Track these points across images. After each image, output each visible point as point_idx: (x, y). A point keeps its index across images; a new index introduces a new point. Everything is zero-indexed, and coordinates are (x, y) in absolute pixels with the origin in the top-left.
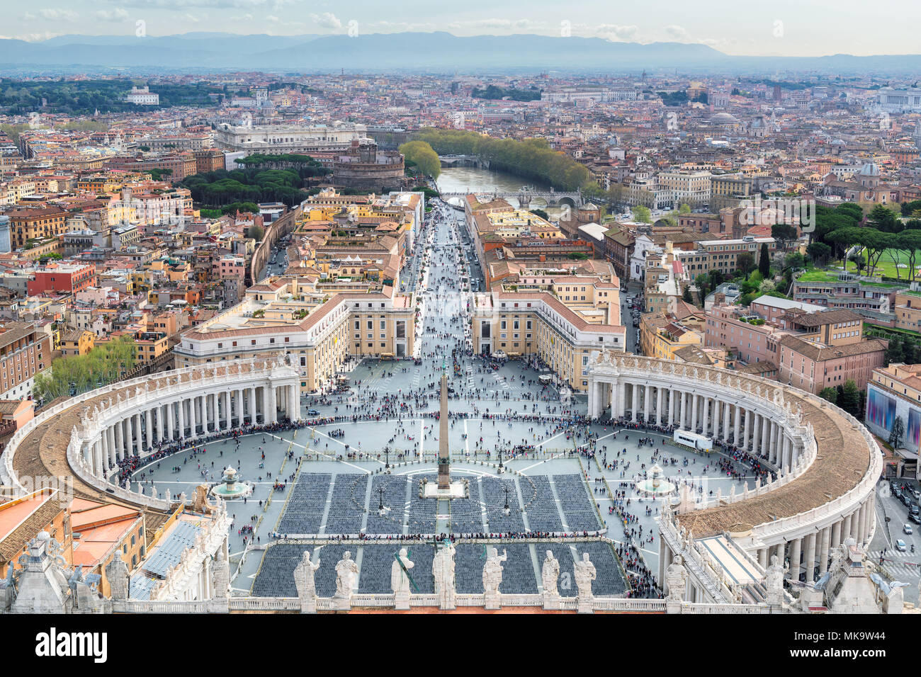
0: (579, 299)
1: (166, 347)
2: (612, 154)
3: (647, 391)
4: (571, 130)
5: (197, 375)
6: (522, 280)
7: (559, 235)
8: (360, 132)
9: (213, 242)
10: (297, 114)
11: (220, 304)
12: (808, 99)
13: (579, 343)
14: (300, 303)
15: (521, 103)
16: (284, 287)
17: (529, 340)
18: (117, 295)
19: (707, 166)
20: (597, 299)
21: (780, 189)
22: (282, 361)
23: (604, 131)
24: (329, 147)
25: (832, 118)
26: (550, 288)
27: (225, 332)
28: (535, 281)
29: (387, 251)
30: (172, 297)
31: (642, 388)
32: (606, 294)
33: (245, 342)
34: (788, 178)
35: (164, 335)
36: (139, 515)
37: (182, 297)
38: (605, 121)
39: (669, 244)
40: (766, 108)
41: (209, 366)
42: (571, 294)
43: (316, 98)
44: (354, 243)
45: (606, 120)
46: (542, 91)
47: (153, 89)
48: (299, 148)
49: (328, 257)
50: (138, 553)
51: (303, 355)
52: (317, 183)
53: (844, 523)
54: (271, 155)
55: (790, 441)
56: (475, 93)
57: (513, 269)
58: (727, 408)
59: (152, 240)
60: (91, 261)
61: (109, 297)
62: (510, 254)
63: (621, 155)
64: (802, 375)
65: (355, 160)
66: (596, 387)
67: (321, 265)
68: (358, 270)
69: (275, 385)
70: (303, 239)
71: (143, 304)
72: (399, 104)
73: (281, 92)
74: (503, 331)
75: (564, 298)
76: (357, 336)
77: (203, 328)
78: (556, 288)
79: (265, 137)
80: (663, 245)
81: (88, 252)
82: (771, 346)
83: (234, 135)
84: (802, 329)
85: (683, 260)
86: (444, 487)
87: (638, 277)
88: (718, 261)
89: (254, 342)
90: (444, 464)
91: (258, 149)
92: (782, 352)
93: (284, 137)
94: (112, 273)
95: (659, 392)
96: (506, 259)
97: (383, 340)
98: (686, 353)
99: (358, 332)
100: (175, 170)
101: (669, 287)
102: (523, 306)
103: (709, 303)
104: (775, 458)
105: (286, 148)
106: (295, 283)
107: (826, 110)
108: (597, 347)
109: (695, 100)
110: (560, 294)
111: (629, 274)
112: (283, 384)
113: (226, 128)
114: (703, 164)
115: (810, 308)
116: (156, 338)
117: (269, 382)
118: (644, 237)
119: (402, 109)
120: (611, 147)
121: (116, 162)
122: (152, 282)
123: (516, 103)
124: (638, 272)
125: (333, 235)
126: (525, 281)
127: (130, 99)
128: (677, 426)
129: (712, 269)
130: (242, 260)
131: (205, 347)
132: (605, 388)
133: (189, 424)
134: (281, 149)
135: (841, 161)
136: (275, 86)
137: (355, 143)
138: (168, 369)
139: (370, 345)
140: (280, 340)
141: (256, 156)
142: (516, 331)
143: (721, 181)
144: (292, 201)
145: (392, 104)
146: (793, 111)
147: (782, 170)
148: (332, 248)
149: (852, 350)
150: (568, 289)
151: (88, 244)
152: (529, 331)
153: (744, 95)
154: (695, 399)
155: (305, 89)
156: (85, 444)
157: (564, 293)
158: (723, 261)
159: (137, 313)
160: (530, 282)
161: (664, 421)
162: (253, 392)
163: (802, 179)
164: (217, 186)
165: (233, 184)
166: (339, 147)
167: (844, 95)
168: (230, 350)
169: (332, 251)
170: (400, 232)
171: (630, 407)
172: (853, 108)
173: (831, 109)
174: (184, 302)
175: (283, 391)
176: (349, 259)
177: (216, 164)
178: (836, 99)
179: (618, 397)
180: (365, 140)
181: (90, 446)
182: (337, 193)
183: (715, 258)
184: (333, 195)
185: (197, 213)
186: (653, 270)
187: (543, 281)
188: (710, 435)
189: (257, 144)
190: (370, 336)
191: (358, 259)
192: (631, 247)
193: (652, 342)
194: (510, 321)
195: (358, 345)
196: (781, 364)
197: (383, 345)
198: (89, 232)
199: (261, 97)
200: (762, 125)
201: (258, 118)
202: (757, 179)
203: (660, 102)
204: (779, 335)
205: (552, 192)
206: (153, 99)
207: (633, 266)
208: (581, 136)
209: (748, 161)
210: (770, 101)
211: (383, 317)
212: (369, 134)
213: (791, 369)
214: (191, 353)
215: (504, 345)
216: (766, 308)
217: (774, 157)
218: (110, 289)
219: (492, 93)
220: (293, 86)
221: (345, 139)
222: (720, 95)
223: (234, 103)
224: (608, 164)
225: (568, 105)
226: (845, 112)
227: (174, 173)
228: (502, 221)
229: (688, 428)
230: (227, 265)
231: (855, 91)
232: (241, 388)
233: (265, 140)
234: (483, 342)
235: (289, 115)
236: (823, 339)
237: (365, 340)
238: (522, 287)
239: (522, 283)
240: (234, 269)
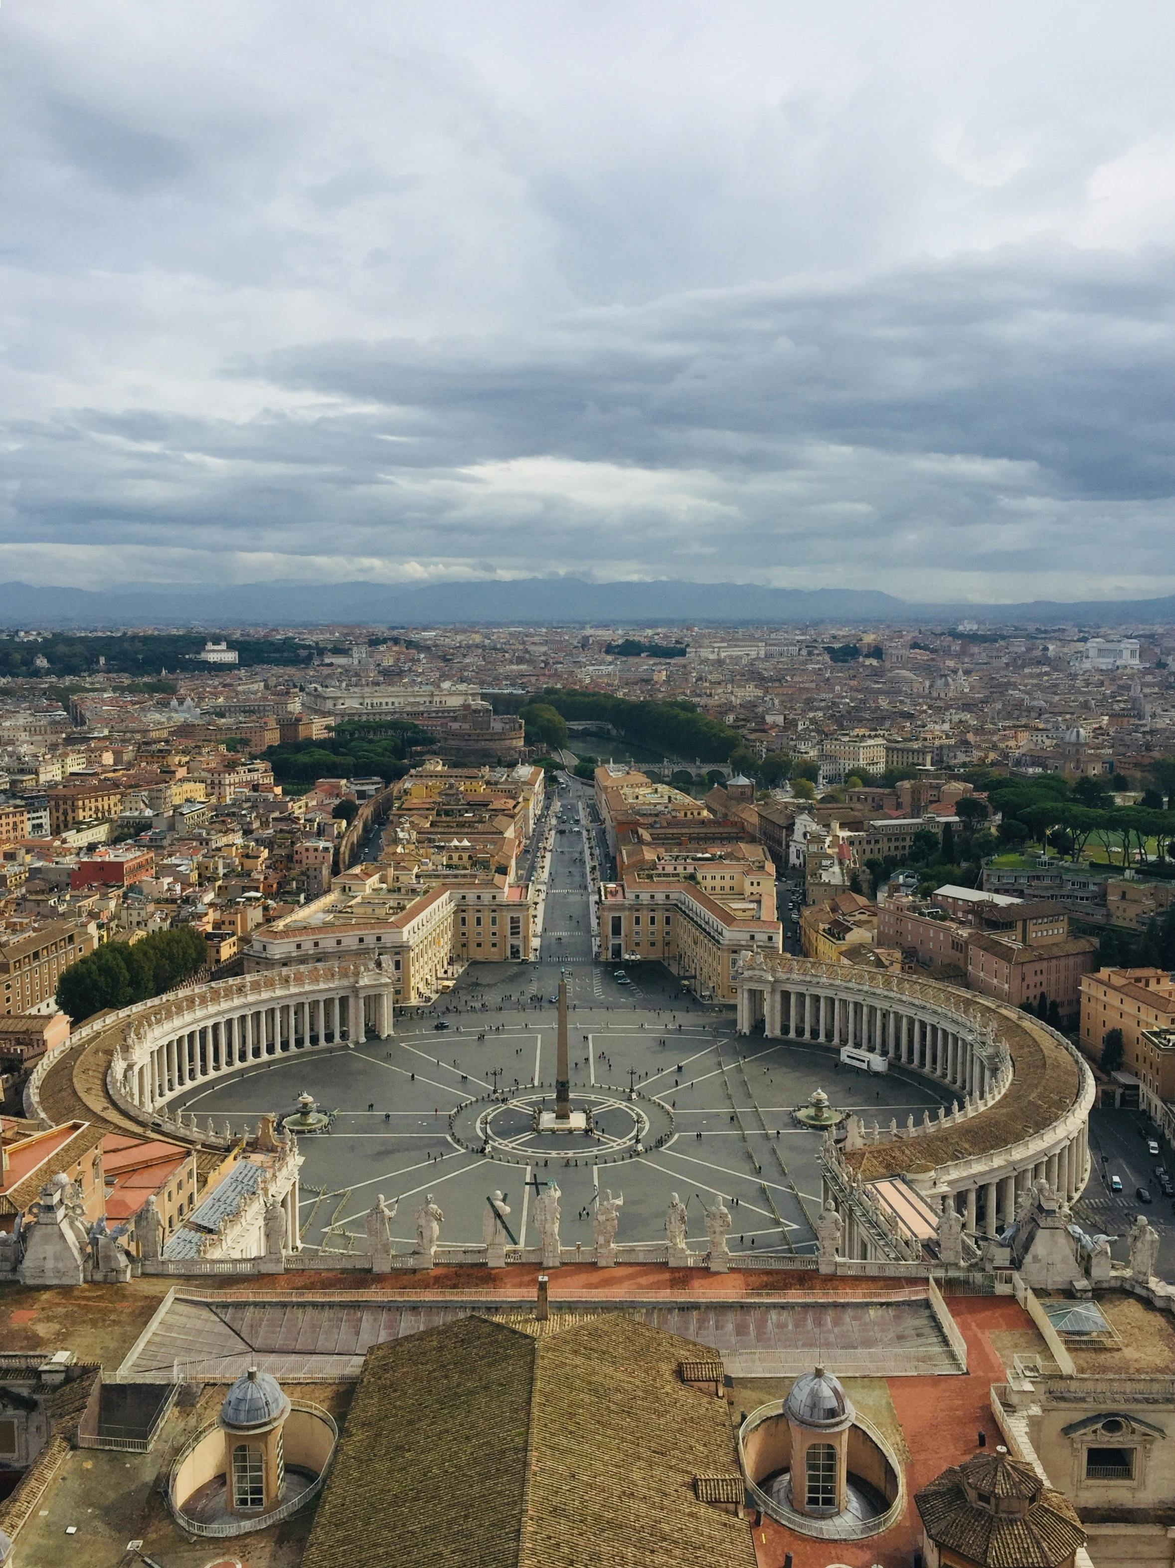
0: (727, 890)
1: (235, 949)
2: (769, 719)
3: (808, 1000)
4: (720, 691)
5: (270, 984)
6: (660, 867)
7: (705, 813)
8: (472, 695)
9: (296, 823)
10: (401, 673)
11: (302, 897)
12: (1002, 654)
13: (726, 942)
14: (395, 896)
15: (663, 660)
16: (376, 877)
17: (668, 938)
18: (178, 888)
19: (881, 733)
20: (748, 889)
21: (968, 759)
22: (372, 965)
23: (760, 693)
24: (437, 712)
25: (1031, 676)
26: (692, 877)
27: (305, 929)
28: (675, 869)
29: (501, 833)
30: (245, 889)
31: (801, 996)
32: (758, 884)
33: (328, 943)
34: (978, 747)
35: (233, 935)
36: (188, 1154)
37: (257, 890)
38: (759, 679)
39: (835, 825)
40: (951, 663)
41: (285, 971)
42: (718, 883)
43: (422, 656)
44: (461, 825)
45: (763, 679)
46: (688, 646)
47: (231, 646)
48: (401, 713)
49: (430, 841)
50: (186, 1202)
51: (398, 958)
52: (421, 754)
53: (1049, 1163)
54: (368, 721)
55: (982, 1062)
56: (609, 649)
57: (649, 855)
58: (905, 1021)
59: (223, 821)
60: (149, 847)
61: (169, 889)
62: (646, 836)
63: (780, 720)
64: (995, 981)
65: (466, 726)
66: (746, 995)
67: (421, 851)
68: (465, 856)
69: (362, 994)
70: (402, 820)
71: (209, 897)
72: (520, 661)
73: (382, 648)
74: (636, 928)
75: (709, 888)
76: (464, 934)
77: (280, 925)
78: (699, 877)
79: (361, 701)
80: (827, 826)
81: (146, 836)
82: (958, 946)
83: (325, 698)
84: (994, 925)
85: (852, 843)
86: (563, 1116)
87: (797, 862)
88: (893, 845)
89: (339, 942)
90: (562, 1088)
91: (353, 714)
92: (970, 953)
93: (384, 701)
94: (174, 860)
95: (822, 1001)
96: (641, 841)
97: (495, 940)
98: (855, 953)
99: (464, 930)
100: (255, 739)
101: (833, 875)
102: (660, 897)
103: (881, 896)
104: (964, 1081)
105: (386, 714)
106: (391, 872)
107: (1023, 666)
108: (749, 948)
109: (867, 656)
110: (704, 883)
111: (787, 861)
112: (372, 992)
113: (316, 690)
114: (876, 730)
115: (1002, 900)
116: (223, 938)
117: (355, 990)
118: (805, 816)
119: (523, 667)
120: (767, 711)
121: (185, 730)
122: (221, 871)
123: (657, 660)
124: (798, 857)
125: (438, 815)
126: (664, 869)
127: (204, 656)
128: (844, 1042)
129: (886, 853)
130: (329, 845)
131: (279, 949)
132: (756, 996)
133: (259, 1042)
134: (380, 714)
135: (1041, 726)
136: (374, 642)
137: (466, 707)
138: (237, 975)
139: (479, 945)
140: (370, 941)
141: (350, 722)
142: (652, 928)
143: (898, 750)
144: (392, 775)
145: (511, 662)
146: (985, 667)
147: (970, 737)
148: (436, 830)
149: (1056, 951)
150: (713, 878)
151: (146, 826)
152: (667, 928)
153: (925, 648)
154: (865, 1009)
155: (410, 644)
156: (130, 1067)
157: (709, 883)
158: (900, 844)
159: (200, 908)
160: (669, 869)
161: (829, 1036)
162: (337, 1002)
163: (994, 747)
164: (302, 758)
165: (320, 754)
166: (449, 712)
167: (1046, 649)
168: (311, 952)
169: (437, 833)
170: (516, 811)
171: (788, 1019)
172: (1057, 664)
173: (1030, 665)
174: (259, 895)
175: (373, 1001)
176: (455, 843)
177: (302, 732)
178: (1037, 653)
179: (772, 1008)
180: (479, 703)
181: (136, 1069)
182: (444, 765)
183: (890, 840)
184: (439, 768)
185: (278, 790)
186: (815, 855)
187: (685, 869)
188: (884, 1053)
189: (352, 708)
190: (479, 934)
191: (466, 843)
192: (790, 828)
193: (814, 941)
194: (645, 916)
195: (464, 945)
196: (970, 967)
197: (494, 945)
198: (148, 813)
199: (359, 654)
200: (947, 684)
201: (354, 679)
202: (941, 747)
203: (827, 658)
204: (964, 933)
205: (698, 763)
206: (231, 657)
207: (793, 849)
208: (733, 698)
209: (930, 726)
210: (958, 656)
211: (494, 911)
212: (484, 697)
213: (982, 974)
214: (264, 955)
215: (637, 944)
216: (950, 900)
217: (961, 721)
218: (170, 879)
219: (630, 649)
220: (396, 641)
221: (455, 702)
222: (896, 649)
223: (327, 661)
224: (764, 731)
225: (720, 662)
226: (1046, 669)
227: (253, 743)
228: (637, 797)
229: (857, 1045)
230: (311, 850)
231: (1059, 643)
232: (322, 997)
233: (361, 704)
234: (612, 941)
235: (391, 675)
236: (1020, 937)
237: (473, 940)
238: (659, 875)
239: (660, 871)
240: (320, 855)
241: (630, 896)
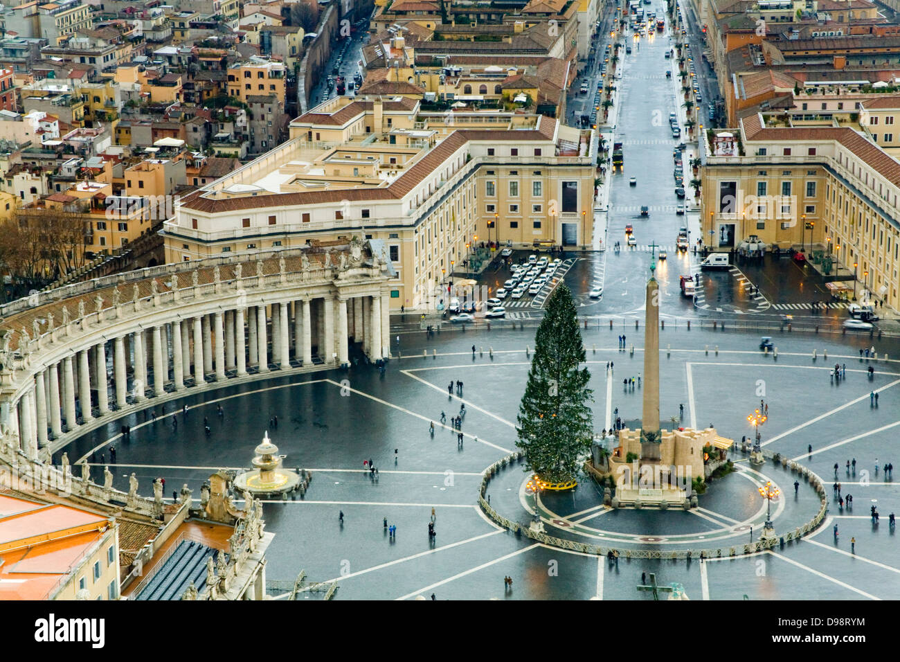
1: (148, 225)
5: (206, 276)
6: (799, 105)
7: (875, 14)
11: (244, 147)
16: (359, 118)
17: (810, 217)
18: (55, 128)
22: (357, 253)
26: (852, 119)
27: (255, 198)
28: (824, 106)
29: (545, 51)
30: (156, 133)
33: (290, 218)
36: (107, 525)
37: (175, 134)
41: (228, 259)
44: (482, 37)
49: (437, 63)
51: (394, 242)
57: (781, 85)
59: (115, 26)
61: (41, 130)
62: (776, 55)
67: (423, 77)
68: (491, 87)
69: (345, 296)
70: (391, 29)
71: (104, 145)
76: (491, 208)
77: (214, 189)
78: (865, 118)
89: (306, 218)
90: (651, 442)
94: (44, 85)
96: (767, 64)
97: (538, 217)
99: (491, 201)
102: (800, 153)
106: (378, 111)
110: (873, 129)
112: (359, 293)
117: (334, 290)
122: (119, 104)
126: (805, 107)
130: (280, 66)
131: (218, 225)
133: (192, 367)
138: (152, 263)
139: (514, 225)
140: (353, 215)
148: (443, 45)
150: (889, 120)
152: (810, 201)
157: (881, 129)
159: (93, 162)
160: (814, 107)
162: (307, 308)
168: (265, 231)
169: (444, 51)
170: (567, 15)
174: (178, 142)
175: (360, 306)
187: (841, 106)
190: (514, 208)
191: (492, 67)
195: (492, 225)
197: (537, 225)
211: (537, 173)
214: (195, 235)
215: (759, 226)
218: (42, 115)
230: (254, 74)
232: (284, 300)
234: (722, 220)
237: (505, 217)
238: (798, 117)
239: (799, 109)
240: (267, 82)
241: (751, 148)
